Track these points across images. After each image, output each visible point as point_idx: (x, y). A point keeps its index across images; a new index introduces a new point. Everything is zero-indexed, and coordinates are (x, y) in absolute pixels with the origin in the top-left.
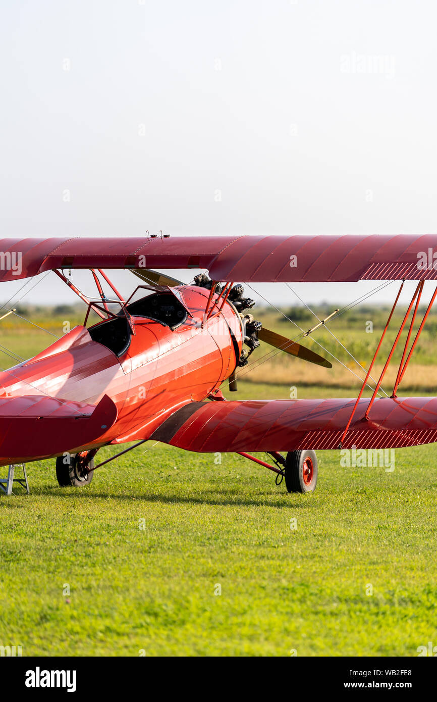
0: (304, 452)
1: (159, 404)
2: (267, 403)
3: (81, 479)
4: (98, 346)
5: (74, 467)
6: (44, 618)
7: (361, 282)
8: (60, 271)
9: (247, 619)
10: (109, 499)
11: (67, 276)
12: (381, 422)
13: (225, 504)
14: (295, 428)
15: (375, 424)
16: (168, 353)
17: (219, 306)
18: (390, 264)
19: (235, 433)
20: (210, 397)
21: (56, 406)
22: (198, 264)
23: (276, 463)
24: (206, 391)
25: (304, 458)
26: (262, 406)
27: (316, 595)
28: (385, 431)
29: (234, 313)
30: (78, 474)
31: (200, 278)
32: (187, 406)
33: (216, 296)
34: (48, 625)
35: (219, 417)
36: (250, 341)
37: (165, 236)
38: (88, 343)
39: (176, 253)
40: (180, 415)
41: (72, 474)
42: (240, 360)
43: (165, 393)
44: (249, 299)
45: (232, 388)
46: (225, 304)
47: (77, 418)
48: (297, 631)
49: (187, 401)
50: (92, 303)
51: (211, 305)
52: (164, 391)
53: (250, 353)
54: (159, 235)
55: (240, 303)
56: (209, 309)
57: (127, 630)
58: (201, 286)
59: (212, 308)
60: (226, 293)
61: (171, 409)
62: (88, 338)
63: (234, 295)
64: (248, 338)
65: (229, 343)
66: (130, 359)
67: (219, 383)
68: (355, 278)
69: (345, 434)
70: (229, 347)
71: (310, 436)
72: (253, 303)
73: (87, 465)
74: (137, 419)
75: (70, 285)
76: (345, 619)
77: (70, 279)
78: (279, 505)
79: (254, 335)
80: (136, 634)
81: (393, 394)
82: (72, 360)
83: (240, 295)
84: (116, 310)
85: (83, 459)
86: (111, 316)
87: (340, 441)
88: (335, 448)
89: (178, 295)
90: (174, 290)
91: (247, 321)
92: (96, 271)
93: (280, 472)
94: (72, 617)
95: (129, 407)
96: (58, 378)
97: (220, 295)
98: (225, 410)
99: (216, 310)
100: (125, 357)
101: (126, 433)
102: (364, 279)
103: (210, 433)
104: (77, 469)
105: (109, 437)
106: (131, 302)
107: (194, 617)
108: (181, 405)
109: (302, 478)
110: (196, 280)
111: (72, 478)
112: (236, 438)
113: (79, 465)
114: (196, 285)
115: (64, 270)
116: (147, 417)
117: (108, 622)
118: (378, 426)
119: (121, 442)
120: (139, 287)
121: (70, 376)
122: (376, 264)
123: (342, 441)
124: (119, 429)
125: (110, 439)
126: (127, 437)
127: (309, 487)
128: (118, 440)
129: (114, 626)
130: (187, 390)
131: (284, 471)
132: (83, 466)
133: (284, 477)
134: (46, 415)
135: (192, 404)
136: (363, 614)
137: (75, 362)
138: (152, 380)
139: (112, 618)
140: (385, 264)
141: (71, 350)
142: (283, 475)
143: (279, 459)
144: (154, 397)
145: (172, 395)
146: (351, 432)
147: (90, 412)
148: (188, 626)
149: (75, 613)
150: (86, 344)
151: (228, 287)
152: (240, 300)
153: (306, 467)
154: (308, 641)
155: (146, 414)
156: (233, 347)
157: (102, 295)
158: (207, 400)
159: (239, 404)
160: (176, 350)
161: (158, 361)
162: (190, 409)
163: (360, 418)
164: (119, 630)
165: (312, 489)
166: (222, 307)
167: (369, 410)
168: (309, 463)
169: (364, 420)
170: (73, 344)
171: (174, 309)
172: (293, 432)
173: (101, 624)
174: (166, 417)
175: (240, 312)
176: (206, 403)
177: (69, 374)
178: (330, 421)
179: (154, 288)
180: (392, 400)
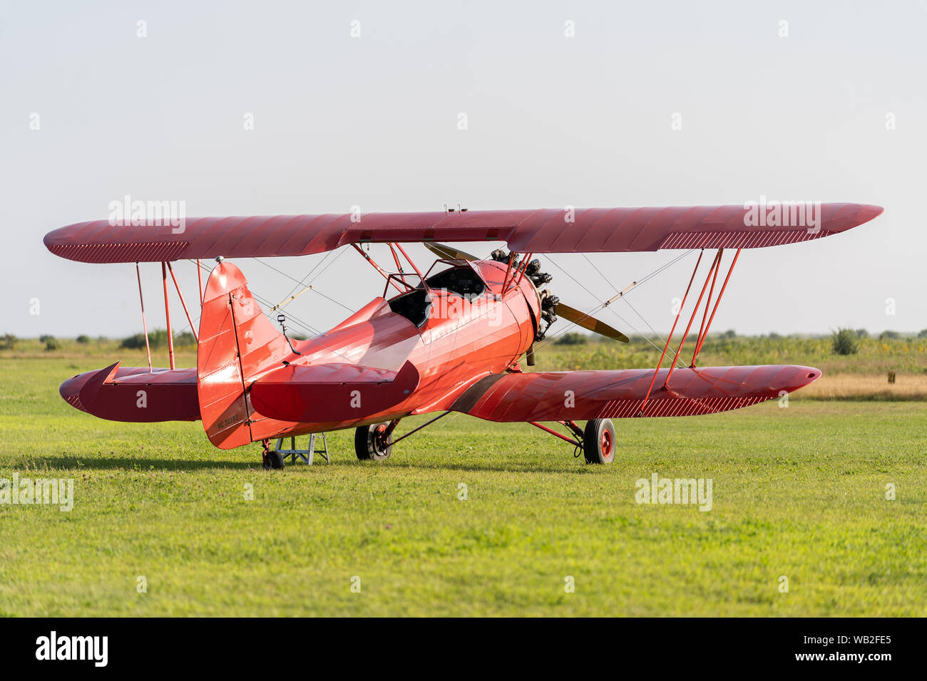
0: (604, 421)
1: (460, 375)
2: (565, 374)
3: (379, 453)
4: (398, 318)
5: (373, 442)
6: (365, 542)
7: (660, 251)
8: (358, 245)
9: (570, 542)
10: (410, 467)
11: (365, 251)
12: (681, 391)
13: (526, 471)
14: (595, 398)
15: (675, 393)
16: (467, 325)
17: (517, 279)
18: (689, 233)
19: (535, 404)
20: (509, 370)
21: (357, 373)
22: (496, 236)
23: (574, 436)
24: (504, 365)
25: (603, 430)
26: (561, 378)
27: (635, 525)
28: (685, 399)
29: (532, 287)
30: (377, 449)
31: (497, 254)
32: (486, 378)
33: (514, 270)
34: (370, 547)
35: (517, 388)
36: (548, 315)
37: (463, 210)
38: (387, 314)
39: (474, 225)
40: (479, 387)
41: (371, 449)
42: (538, 335)
43: (464, 365)
44: (546, 274)
45: (530, 363)
46: (523, 279)
47: (379, 383)
48: (621, 552)
49: (486, 373)
50: (391, 276)
51: (509, 279)
52: (463, 363)
53: (547, 328)
54: (457, 209)
55: (537, 278)
56: (507, 283)
57: (450, 551)
58: (498, 261)
59: (510, 282)
60: (524, 268)
61: (469, 381)
62: (388, 310)
63: (531, 270)
64: (545, 313)
65: (527, 317)
66: (429, 331)
67: (518, 356)
68: (654, 248)
69: (645, 402)
70: (528, 321)
71: (610, 405)
72: (550, 277)
73: (386, 440)
74: (437, 390)
75: (368, 259)
76: (668, 542)
77: (369, 253)
78: (580, 472)
79: (551, 310)
80: (459, 555)
81: (692, 364)
82: (373, 330)
83: (538, 269)
84: (415, 282)
85: (382, 434)
86: (410, 289)
87: (640, 409)
88: (636, 416)
89: (476, 269)
90: (472, 264)
91: (544, 295)
92: (393, 244)
93: (578, 445)
94: (394, 541)
95: (428, 378)
96: (358, 348)
97: (517, 270)
98: (524, 382)
99: (513, 284)
100: (424, 329)
101: (426, 404)
102: (663, 248)
103: (510, 403)
104: (375, 443)
105: (409, 408)
106: (428, 277)
107: (516, 541)
108: (481, 377)
109: (601, 450)
110: (494, 255)
111: (371, 453)
112: (536, 408)
113: (378, 440)
114: (494, 259)
115: (363, 244)
116: (447, 388)
117: (430, 545)
118: (677, 395)
119: (421, 413)
120: (437, 261)
121: (371, 346)
122: (675, 234)
123: (642, 409)
124: (419, 400)
125: (410, 410)
126: (427, 408)
127: (607, 459)
128: (418, 411)
129: (437, 548)
130: (486, 362)
131: (582, 444)
132: (382, 440)
133: (583, 450)
134: (349, 381)
135: (491, 376)
136: (685, 539)
137: (376, 332)
138: (452, 352)
139: (434, 541)
140: (684, 233)
141: (372, 320)
142: (581, 448)
143: (577, 431)
144: (454, 368)
145: (471, 367)
146: (651, 400)
147: (391, 377)
148: (511, 548)
149: (396, 538)
150: (386, 315)
151: (525, 262)
152: (537, 275)
153: (604, 440)
154: (633, 560)
155: (446, 385)
156: (531, 321)
157: (401, 270)
158: (505, 373)
159: (538, 376)
160: (474, 322)
161: (457, 332)
162: (489, 381)
163: (660, 387)
164: (442, 551)
165: (610, 461)
166: (519, 281)
167: (668, 379)
168: (607, 435)
169: (664, 389)
170: (373, 315)
171: (471, 283)
172: (593, 402)
173: (423, 546)
174: (465, 389)
175: (537, 287)
176: (505, 375)
177: (369, 343)
178: (629, 390)
179: (451, 262)
180: (691, 369)
